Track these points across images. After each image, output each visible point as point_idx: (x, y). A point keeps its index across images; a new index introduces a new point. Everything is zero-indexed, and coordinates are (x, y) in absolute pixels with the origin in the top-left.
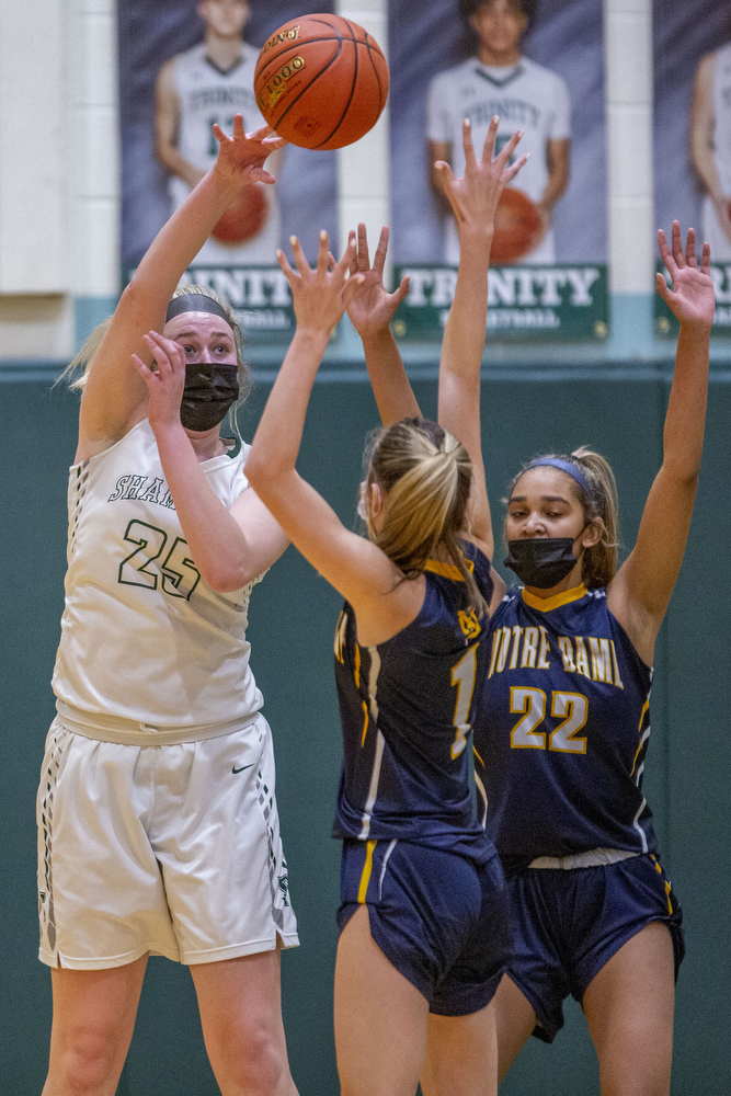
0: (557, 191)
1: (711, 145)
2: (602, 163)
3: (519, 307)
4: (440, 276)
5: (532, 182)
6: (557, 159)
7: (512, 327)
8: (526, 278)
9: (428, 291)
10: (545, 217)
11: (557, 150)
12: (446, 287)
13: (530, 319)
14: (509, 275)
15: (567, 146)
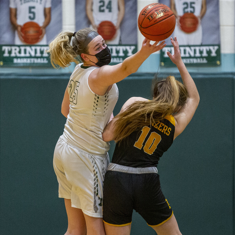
0: (47, 23)
1: (92, 10)
2: (61, 15)
3: (36, 57)
4: (13, 48)
5: (40, 20)
6: (47, 13)
7: (34, 63)
8: (38, 48)
9: (10, 52)
10: (44, 31)
11: (47, 11)
12: (15, 52)
13: (39, 61)
14: (33, 48)
15: (50, 9)
